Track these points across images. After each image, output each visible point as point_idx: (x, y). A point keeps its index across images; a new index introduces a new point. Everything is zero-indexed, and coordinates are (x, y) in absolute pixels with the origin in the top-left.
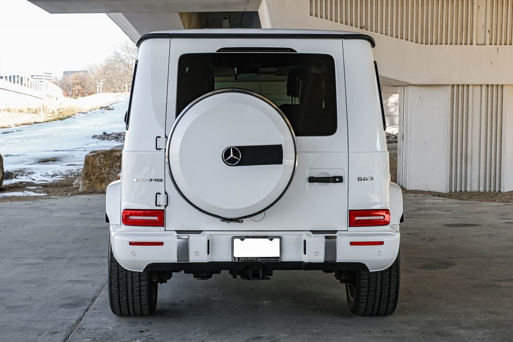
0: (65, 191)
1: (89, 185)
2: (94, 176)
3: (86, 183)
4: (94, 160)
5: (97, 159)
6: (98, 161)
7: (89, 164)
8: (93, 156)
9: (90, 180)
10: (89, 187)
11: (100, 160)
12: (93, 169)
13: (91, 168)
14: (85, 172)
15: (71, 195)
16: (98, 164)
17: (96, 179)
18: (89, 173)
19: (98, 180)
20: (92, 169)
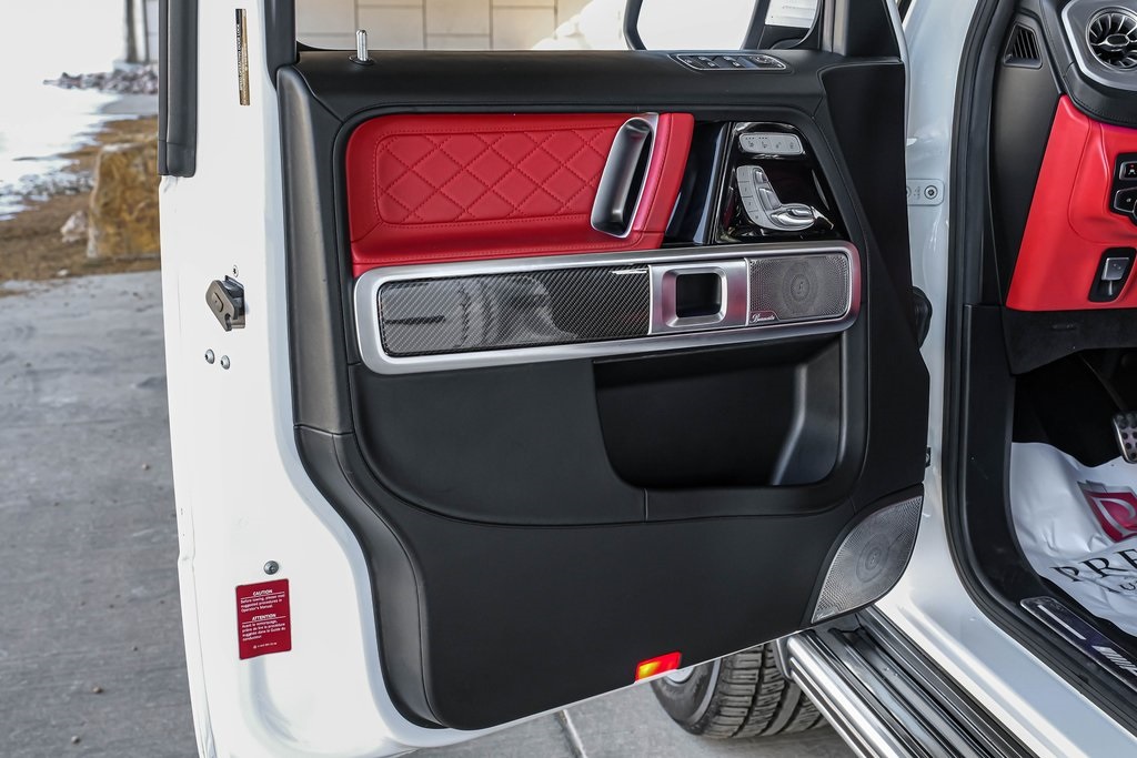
0: (44, 258)
1: (118, 238)
2: (131, 213)
3: (107, 235)
4: (128, 166)
5: (138, 160)
6: (141, 169)
7: (112, 178)
8: (124, 153)
9: (120, 225)
10: (118, 245)
11: (145, 165)
12: (128, 194)
13: (120, 189)
14: (102, 201)
15: (70, 275)
16: (142, 178)
17: (139, 220)
18: (116, 204)
19: (143, 225)
20: (123, 192)
